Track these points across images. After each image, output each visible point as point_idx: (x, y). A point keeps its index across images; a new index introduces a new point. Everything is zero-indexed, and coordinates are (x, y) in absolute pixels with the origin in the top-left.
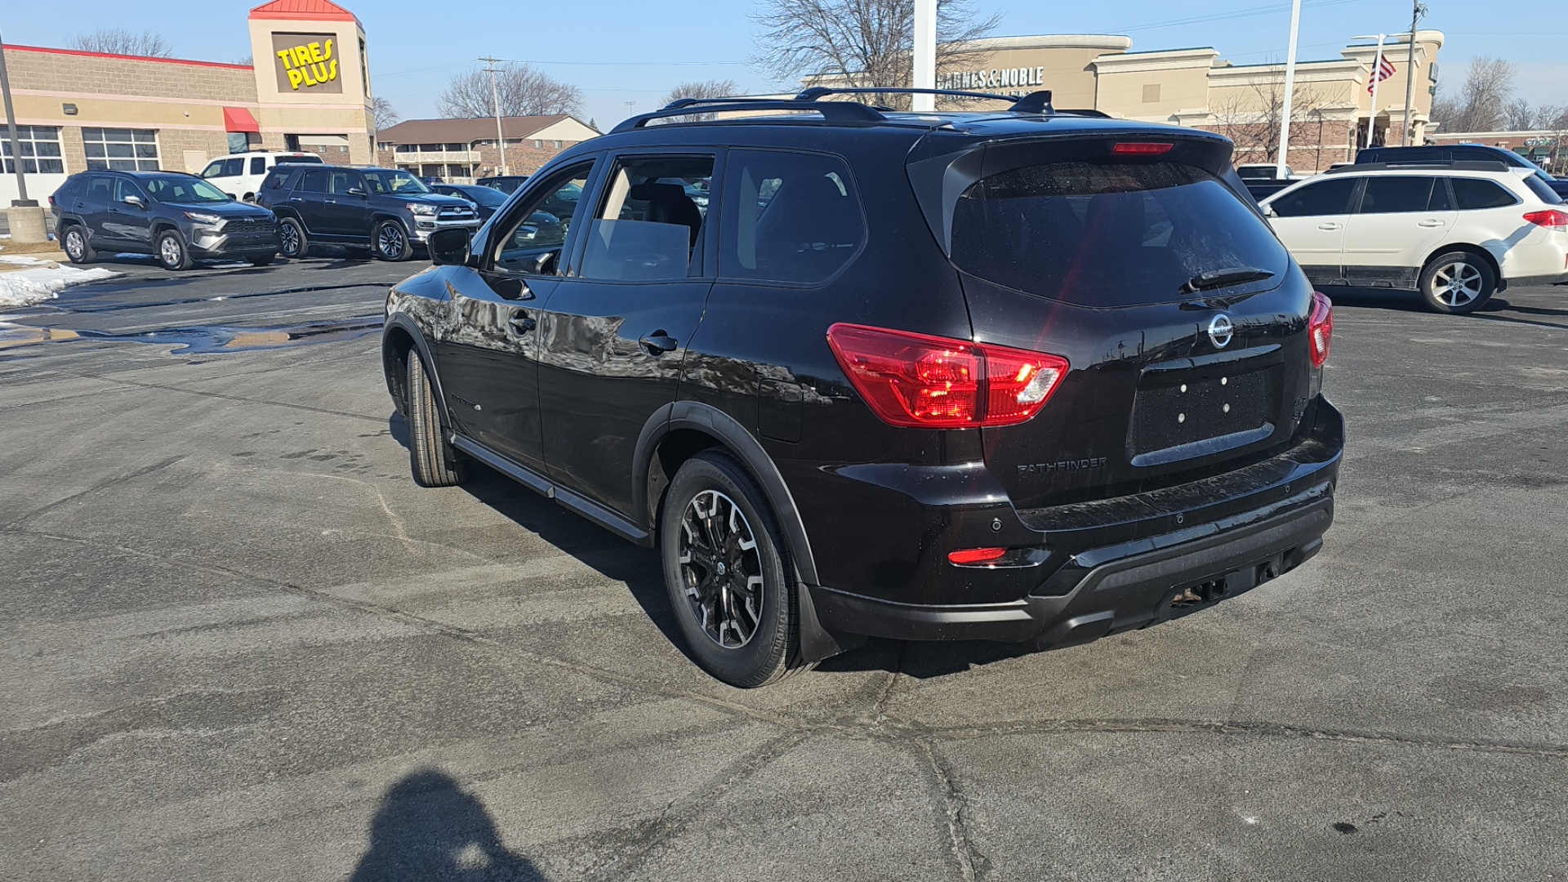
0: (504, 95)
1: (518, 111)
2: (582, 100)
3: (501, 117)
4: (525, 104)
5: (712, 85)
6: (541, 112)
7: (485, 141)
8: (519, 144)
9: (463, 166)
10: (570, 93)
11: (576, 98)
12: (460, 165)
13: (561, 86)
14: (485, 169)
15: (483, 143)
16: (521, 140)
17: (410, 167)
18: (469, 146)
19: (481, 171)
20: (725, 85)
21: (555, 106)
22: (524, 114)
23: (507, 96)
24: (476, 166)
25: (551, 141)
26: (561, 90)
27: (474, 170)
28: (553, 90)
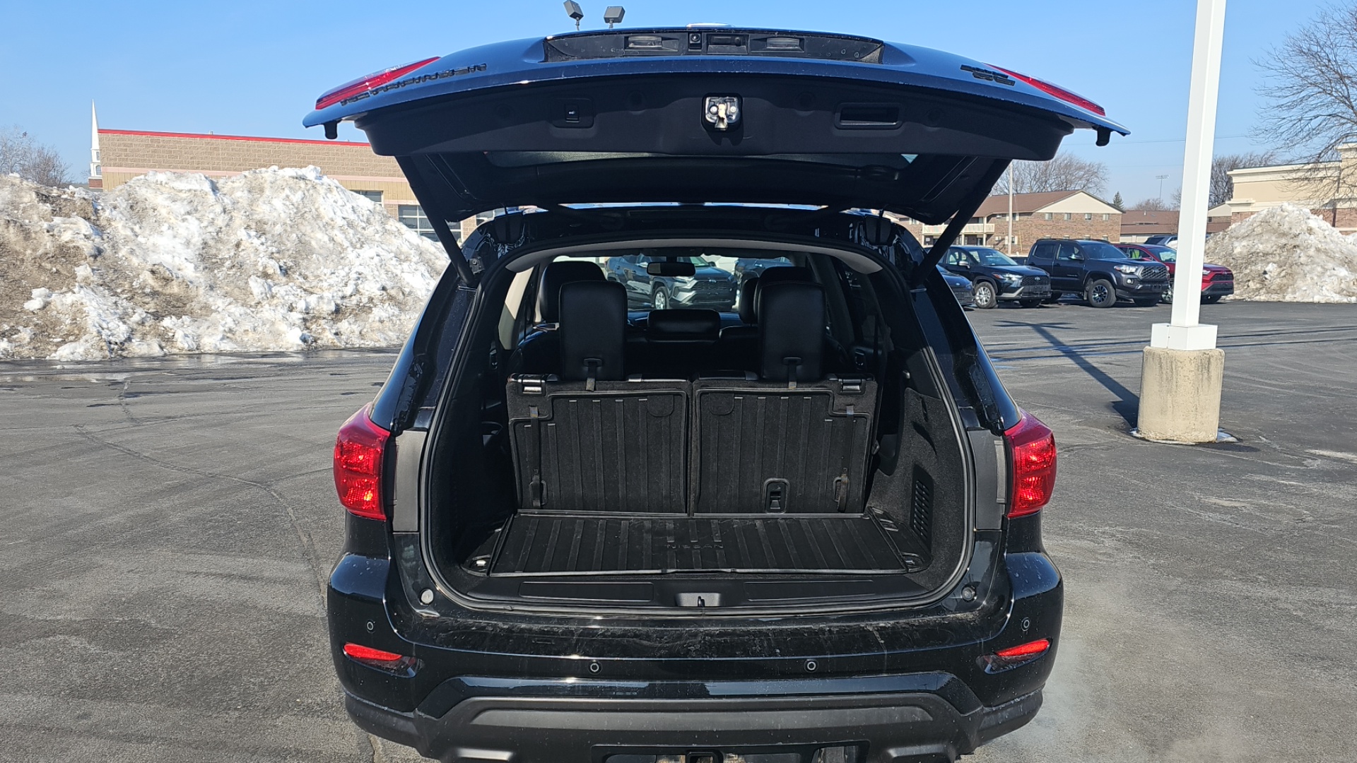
0: (1033, 175)
1: (1044, 188)
2: (1107, 176)
3: (1013, 194)
4: (1051, 181)
5: (1251, 156)
6: (1066, 188)
7: (1000, 215)
8: (1029, 217)
9: (978, 237)
10: (1096, 170)
11: (1100, 174)
12: (976, 235)
13: (1088, 164)
14: (997, 238)
15: (998, 217)
16: (1032, 213)
17: (934, 237)
18: (985, 219)
19: (993, 241)
20: (1266, 156)
21: (1080, 182)
22: (1049, 190)
23: (1035, 176)
24: (989, 236)
25: (1061, 214)
26: (1087, 168)
27: (987, 240)
28: (1080, 168)
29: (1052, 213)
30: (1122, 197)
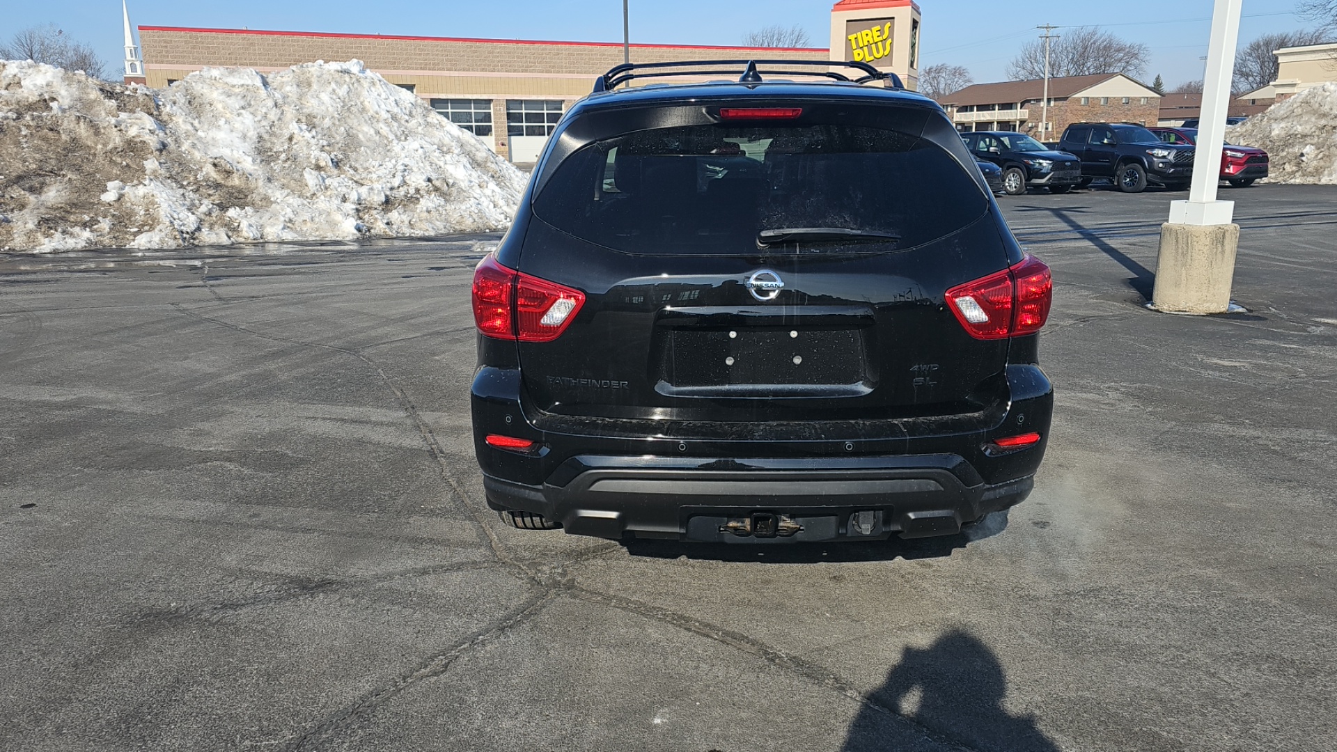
0: (1070, 57)
1: (1081, 71)
2: (1147, 58)
3: (1048, 79)
4: (1089, 64)
5: (1300, 35)
6: (1104, 71)
7: (1034, 100)
8: (1065, 102)
9: (1011, 123)
10: (1136, 52)
11: (1141, 56)
12: (1009, 122)
13: (1128, 46)
14: (1030, 125)
15: (1032, 102)
16: (1068, 98)
17: (966, 125)
18: (1019, 105)
19: (1027, 127)
20: (1317, 34)
21: (1119, 64)
22: (1087, 73)
23: (1072, 59)
24: (1022, 122)
25: (1097, 98)
26: (1127, 50)
27: (1020, 126)
28: (1119, 50)
29: (1088, 98)
30: (1163, 80)
